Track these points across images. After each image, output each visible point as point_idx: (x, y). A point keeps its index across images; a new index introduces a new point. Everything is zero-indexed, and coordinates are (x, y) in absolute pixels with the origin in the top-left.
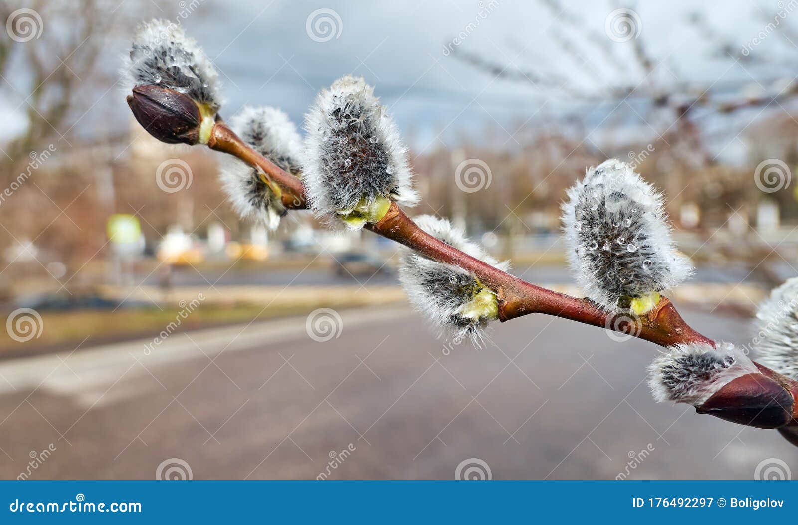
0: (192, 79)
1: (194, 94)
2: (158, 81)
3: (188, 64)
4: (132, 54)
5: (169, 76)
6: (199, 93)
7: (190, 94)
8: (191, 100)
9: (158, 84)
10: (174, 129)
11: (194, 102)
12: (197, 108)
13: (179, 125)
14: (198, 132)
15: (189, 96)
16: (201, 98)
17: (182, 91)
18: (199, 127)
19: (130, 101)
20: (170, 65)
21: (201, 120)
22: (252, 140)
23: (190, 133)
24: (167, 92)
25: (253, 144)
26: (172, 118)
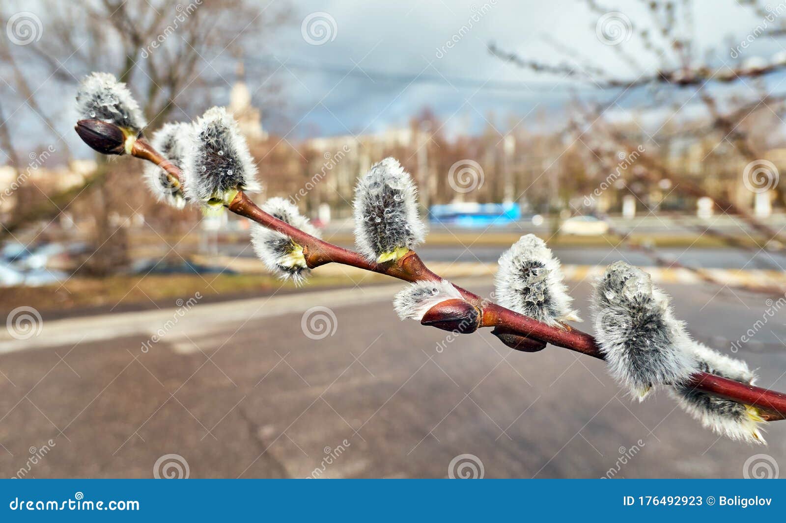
0: (115, 113)
1: (118, 123)
2: (94, 116)
3: (114, 103)
4: (78, 99)
5: (100, 112)
6: (122, 122)
7: (115, 123)
8: (116, 127)
9: (94, 118)
10: (105, 146)
11: (118, 128)
12: (121, 132)
13: (108, 144)
14: (124, 148)
15: (115, 125)
16: (123, 124)
17: (109, 121)
18: (124, 144)
19: (76, 129)
20: (102, 105)
21: (125, 139)
22: (164, 150)
23: (118, 148)
24: (99, 123)
25: (165, 152)
26: (103, 140)
